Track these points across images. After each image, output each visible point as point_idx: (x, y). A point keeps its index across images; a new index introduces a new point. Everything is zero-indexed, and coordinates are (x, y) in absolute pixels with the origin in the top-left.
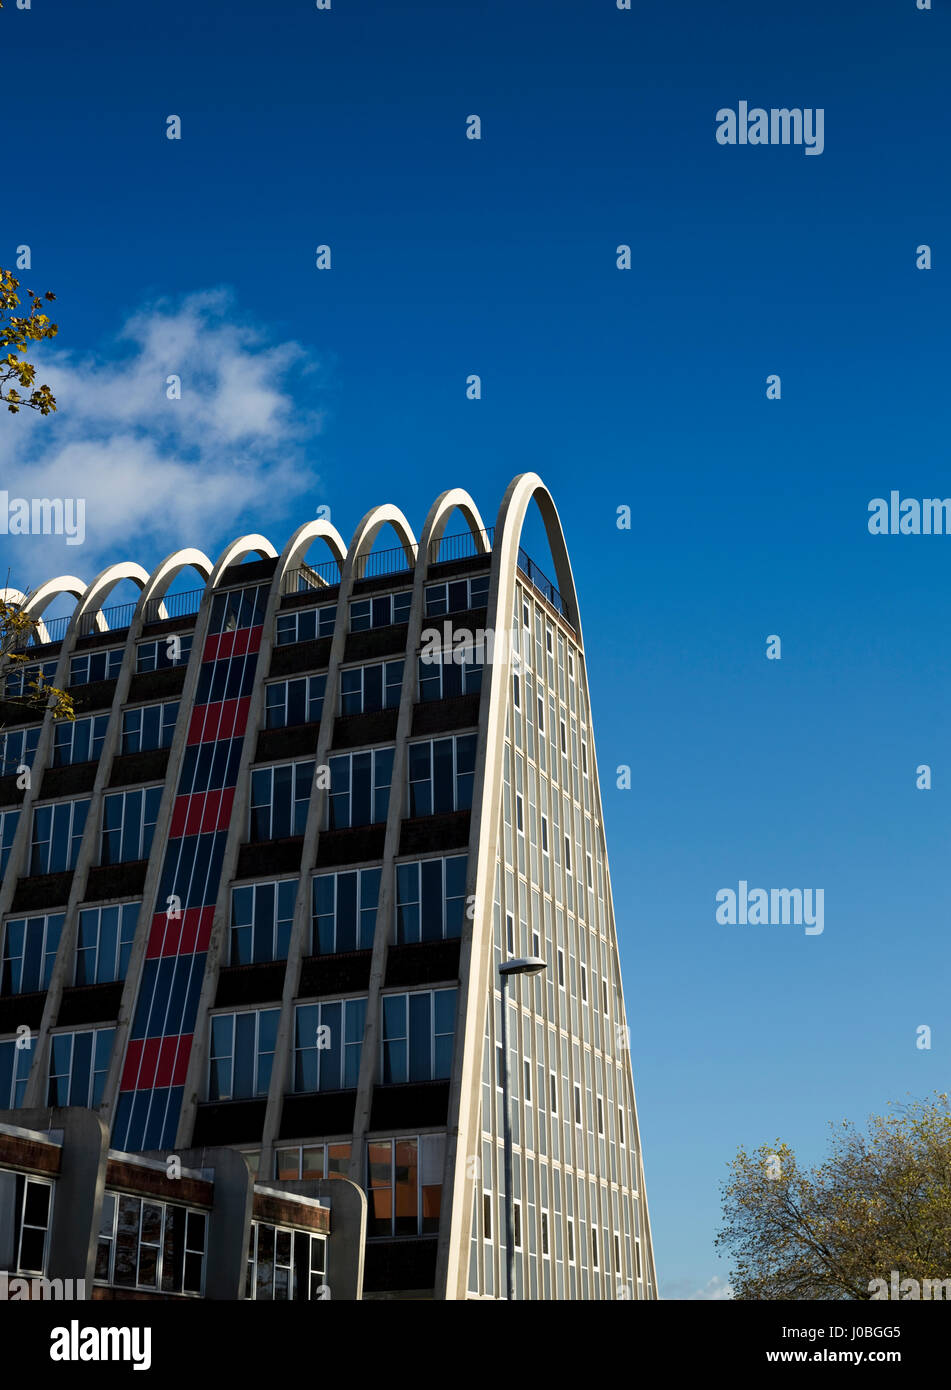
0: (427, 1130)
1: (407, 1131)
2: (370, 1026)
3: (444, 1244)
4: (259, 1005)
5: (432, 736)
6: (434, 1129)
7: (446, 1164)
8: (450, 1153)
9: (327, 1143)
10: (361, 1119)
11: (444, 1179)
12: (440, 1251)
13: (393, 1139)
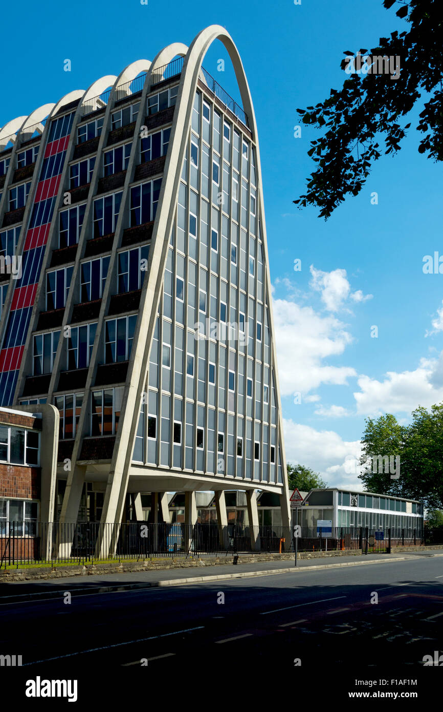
0: (117, 385)
1: (108, 386)
2: (97, 336)
3: (118, 438)
4: (52, 329)
5: (141, 181)
6: (120, 384)
7: (123, 401)
8: (126, 395)
9: (75, 393)
10: (89, 381)
11: (122, 408)
12: (116, 442)
13: (103, 390)
